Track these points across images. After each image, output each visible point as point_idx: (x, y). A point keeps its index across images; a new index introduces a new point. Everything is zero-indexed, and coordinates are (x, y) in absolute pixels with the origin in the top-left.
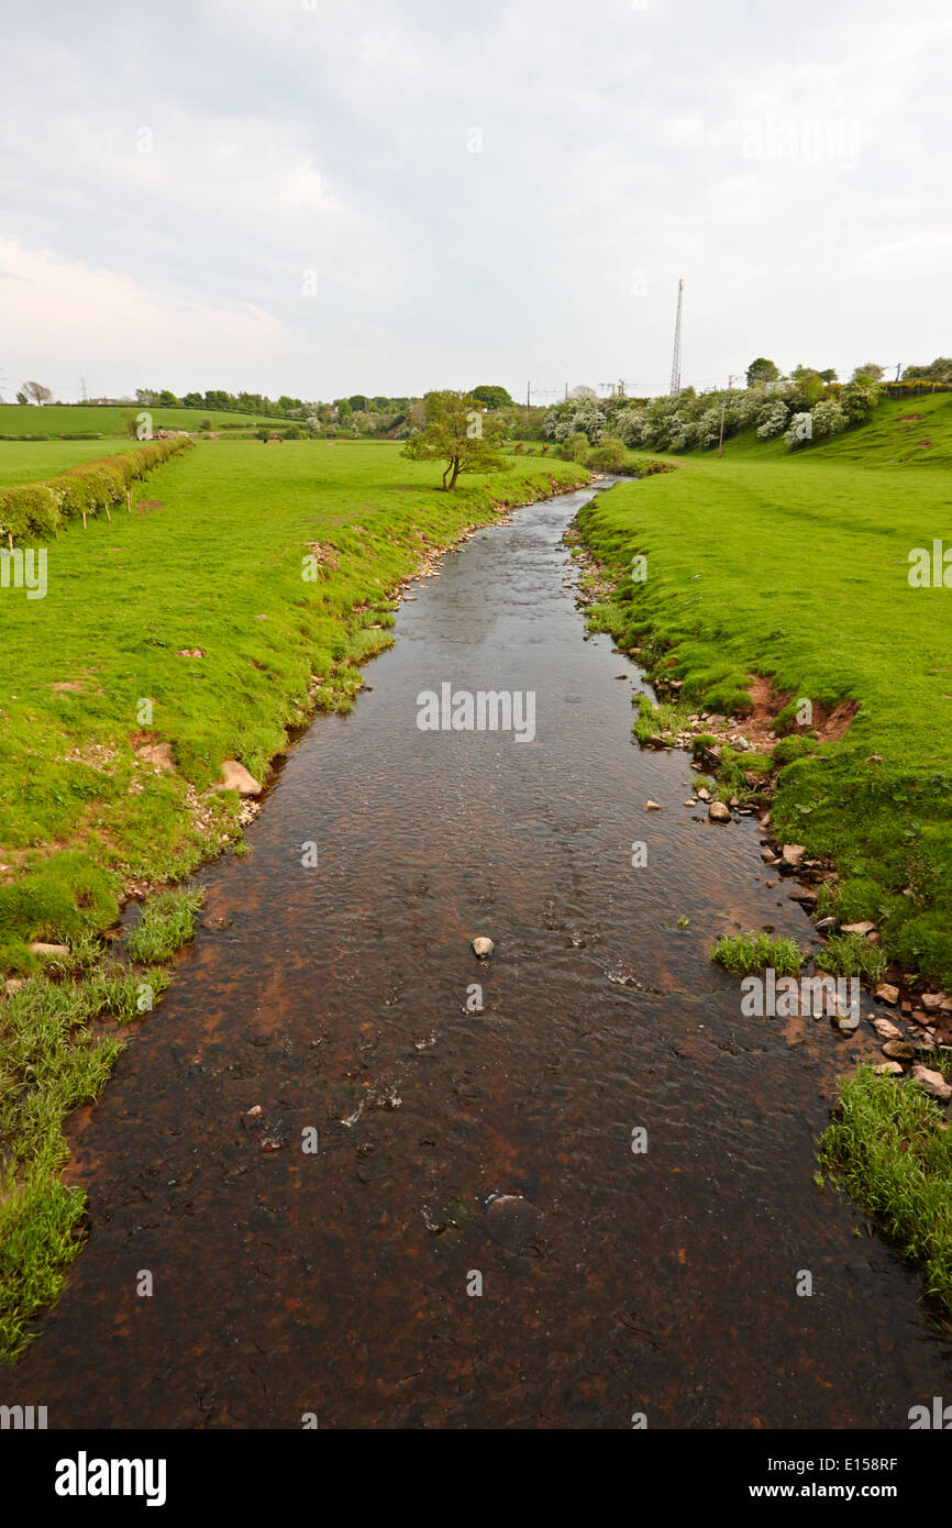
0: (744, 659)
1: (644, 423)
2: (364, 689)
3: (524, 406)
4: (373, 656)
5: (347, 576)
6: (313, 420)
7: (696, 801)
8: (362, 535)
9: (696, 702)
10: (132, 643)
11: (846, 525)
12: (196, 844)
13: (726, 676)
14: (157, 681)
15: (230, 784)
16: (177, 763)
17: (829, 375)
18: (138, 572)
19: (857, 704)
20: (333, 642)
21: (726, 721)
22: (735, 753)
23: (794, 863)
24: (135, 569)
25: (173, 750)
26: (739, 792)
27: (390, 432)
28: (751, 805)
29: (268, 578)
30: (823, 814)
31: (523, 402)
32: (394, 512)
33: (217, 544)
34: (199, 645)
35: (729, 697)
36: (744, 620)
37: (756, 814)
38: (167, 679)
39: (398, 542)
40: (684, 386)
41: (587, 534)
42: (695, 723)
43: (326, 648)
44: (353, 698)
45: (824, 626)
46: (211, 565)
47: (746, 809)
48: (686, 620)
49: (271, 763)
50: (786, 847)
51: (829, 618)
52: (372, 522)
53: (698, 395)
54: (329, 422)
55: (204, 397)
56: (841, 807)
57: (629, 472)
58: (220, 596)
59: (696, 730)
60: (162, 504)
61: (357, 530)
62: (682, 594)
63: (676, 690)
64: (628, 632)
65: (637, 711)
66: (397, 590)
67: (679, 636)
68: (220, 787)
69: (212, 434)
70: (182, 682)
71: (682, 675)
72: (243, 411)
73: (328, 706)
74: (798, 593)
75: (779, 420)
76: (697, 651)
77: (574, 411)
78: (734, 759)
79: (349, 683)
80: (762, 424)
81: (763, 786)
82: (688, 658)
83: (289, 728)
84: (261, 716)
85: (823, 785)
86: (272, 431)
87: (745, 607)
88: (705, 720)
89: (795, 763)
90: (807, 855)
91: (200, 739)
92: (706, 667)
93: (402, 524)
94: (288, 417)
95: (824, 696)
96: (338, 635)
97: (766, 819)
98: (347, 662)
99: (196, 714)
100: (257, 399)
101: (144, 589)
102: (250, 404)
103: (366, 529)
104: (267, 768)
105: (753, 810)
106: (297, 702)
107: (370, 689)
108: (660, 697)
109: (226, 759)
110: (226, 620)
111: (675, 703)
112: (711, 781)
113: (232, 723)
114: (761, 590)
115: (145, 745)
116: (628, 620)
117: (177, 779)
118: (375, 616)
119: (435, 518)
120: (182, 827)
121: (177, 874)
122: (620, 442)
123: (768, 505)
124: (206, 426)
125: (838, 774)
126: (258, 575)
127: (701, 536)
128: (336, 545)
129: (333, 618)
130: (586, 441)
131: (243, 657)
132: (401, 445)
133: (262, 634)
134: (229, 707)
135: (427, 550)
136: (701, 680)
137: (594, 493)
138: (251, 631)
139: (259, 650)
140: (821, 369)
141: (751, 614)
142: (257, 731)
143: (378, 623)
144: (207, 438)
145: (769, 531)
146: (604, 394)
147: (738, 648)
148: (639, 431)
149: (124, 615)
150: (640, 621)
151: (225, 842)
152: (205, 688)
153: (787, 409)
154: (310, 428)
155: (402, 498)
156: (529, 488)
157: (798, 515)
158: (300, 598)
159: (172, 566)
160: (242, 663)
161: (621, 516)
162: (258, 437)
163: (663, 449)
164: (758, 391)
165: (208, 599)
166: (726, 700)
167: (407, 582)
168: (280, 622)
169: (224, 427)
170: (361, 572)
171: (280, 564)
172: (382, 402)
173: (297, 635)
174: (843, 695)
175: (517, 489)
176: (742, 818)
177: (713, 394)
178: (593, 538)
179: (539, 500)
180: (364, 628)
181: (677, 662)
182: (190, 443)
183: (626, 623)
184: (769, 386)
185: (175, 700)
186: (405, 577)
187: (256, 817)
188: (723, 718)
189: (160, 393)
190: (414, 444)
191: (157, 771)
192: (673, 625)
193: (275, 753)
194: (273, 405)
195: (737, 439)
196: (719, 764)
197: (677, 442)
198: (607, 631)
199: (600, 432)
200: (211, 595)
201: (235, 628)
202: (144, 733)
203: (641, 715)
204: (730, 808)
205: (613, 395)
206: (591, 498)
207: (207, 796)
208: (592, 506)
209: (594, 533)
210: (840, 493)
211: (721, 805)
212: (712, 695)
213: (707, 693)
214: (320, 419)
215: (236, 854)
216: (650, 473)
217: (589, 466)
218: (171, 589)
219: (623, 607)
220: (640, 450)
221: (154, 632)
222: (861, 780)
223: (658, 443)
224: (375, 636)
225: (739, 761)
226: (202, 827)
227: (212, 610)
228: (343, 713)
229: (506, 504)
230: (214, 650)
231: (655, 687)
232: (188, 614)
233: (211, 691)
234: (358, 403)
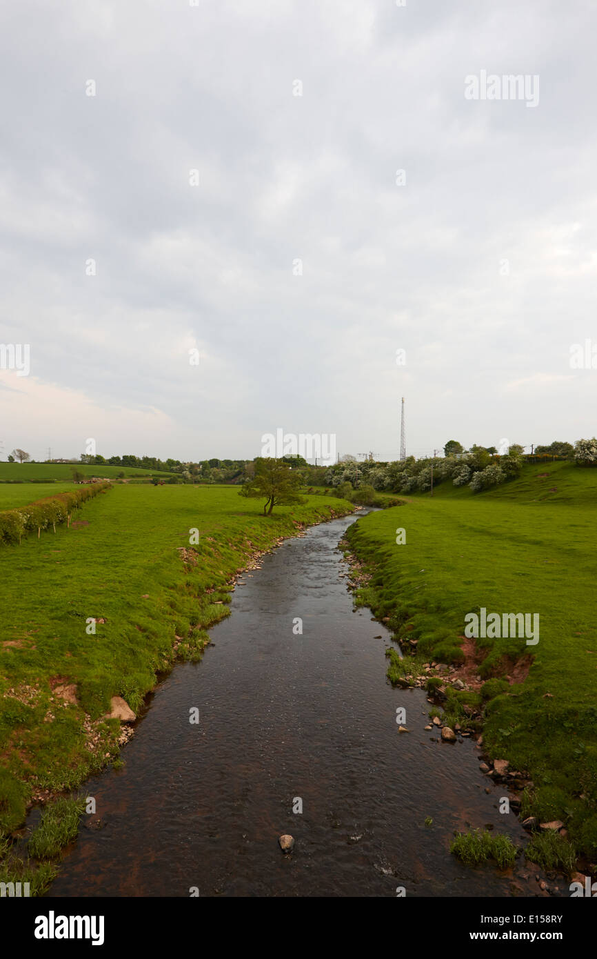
0: (455, 626)
1: (385, 476)
2: (211, 645)
3: (313, 466)
4: (216, 622)
5: (202, 569)
6: (187, 473)
7: (432, 726)
8: (213, 543)
9: (427, 655)
10: (60, 614)
11: (511, 539)
12: (87, 760)
13: (447, 637)
14: (73, 640)
15: (115, 715)
16: (80, 699)
17: (492, 450)
18: (70, 566)
19: (532, 657)
20: (191, 613)
21: (448, 668)
22: (455, 691)
23: (502, 774)
24: (67, 564)
25: (78, 689)
26: (460, 720)
27: (233, 480)
28: (469, 729)
29: (153, 570)
30: (519, 736)
31: (313, 463)
32: (233, 529)
33: (120, 549)
34: (103, 615)
35: (449, 651)
36: (454, 600)
37: (473, 736)
38: (80, 638)
39: (235, 548)
40: (408, 455)
41: (354, 543)
42: (428, 669)
43: (186, 617)
44: (202, 651)
45: (505, 604)
46: (116, 562)
47: (466, 732)
48: (417, 599)
49: (144, 699)
50: (496, 761)
51: (508, 598)
52: (219, 535)
53: (416, 460)
54: (196, 473)
55: (121, 459)
56: (530, 731)
57: (378, 505)
58: (120, 582)
59: (428, 674)
60: (89, 523)
61: (210, 540)
62: (414, 582)
63: (414, 646)
64: (381, 606)
65: (389, 661)
66: (233, 578)
67: (414, 610)
68: (108, 716)
69: (124, 481)
70: (90, 640)
71: (417, 636)
72: (144, 467)
73: (185, 657)
74: (487, 582)
75: (466, 475)
76: (426, 620)
77: (343, 469)
78: (456, 695)
79: (200, 641)
80: (455, 478)
81: (476, 715)
82: (420, 625)
83: (158, 673)
84: (138, 664)
85: (516, 715)
86: (161, 479)
87: (454, 590)
88: (434, 667)
89: (496, 699)
90: (510, 768)
91: (98, 681)
92: (433, 631)
93: (238, 537)
94: (172, 471)
95: (510, 651)
96: (194, 608)
97: (480, 740)
98: (200, 626)
99: (96, 663)
100: (153, 460)
101: (72, 577)
102: (150, 463)
103: (216, 539)
104: (141, 702)
105: (471, 733)
106: (164, 654)
107: (213, 645)
108: (404, 651)
109: (114, 696)
110: (122, 598)
111: (414, 655)
112: (441, 711)
113: (120, 670)
114: (464, 579)
115: (59, 685)
116: (380, 599)
117: (78, 710)
118: (219, 595)
119: (260, 533)
120: (78, 747)
121: (71, 784)
122: (372, 487)
123: (464, 526)
124: (121, 476)
125: (525, 706)
126: (145, 569)
127: (424, 545)
128: (196, 549)
129: (192, 597)
130: (351, 486)
131: (132, 623)
132: (239, 488)
133: (145, 608)
134: (119, 658)
135: (253, 552)
136: (430, 639)
137: (358, 518)
138: (138, 605)
139: (142, 618)
140: (487, 447)
141: (458, 595)
142: (137, 675)
143: (220, 600)
144: (121, 483)
145: (466, 542)
146: (361, 460)
147: (451, 618)
148: (383, 481)
149: (57, 594)
150: (388, 599)
151: (107, 758)
152: (104, 645)
153: (469, 469)
154: (185, 477)
155: (239, 520)
156: (317, 514)
157: (483, 532)
158: (172, 584)
159: (91, 562)
160: (130, 627)
161: (374, 533)
162: (152, 482)
163: (397, 492)
164: (451, 458)
165: (112, 584)
166: (447, 654)
167: (240, 573)
168: (157, 599)
169: (132, 476)
170: (211, 566)
171: (160, 562)
172: (228, 463)
173: (168, 608)
174: (522, 650)
175: (310, 515)
176: (464, 739)
177: (426, 460)
178: (357, 545)
179: (323, 522)
180: (211, 603)
181: (413, 627)
182: (110, 485)
183: (379, 601)
184: (458, 456)
185: (83, 653)
186: (239, 570)
187: (131, 739)
188: (446, 666)
189: (95, 456)
190: (247, 488)
191: (65, 704)
192: (410, 602)
193: (147, 691)
194: (163, 464)
195: (440, 487)
196: (446, 699)
197: (406, 487)
198: (367, 606)
199: (359, 481)
200: (114, 581)
201: (128, 603)
202: (60, 677)
203: (392, 664)
204: (455, 731)
205: (366, 460)
206: (355, 521)
207: (98, 723)
208: (355, 526)
209: (358, 542)
210: (506, 519)
211: (449, 729)
212: (437, 650)
213: (434, 648)
214: (191, 473)
215: (114, 768)
216: (390, 506)
217: (353, 501)
218: (89, 577)
219: (377, 590)
220: (384, 492)
221: (74, 606)
222: (540, 711)
223: (395, 488)
224: (218, 608)
225: (458, 696)
226: (92, 746)
227: (114, 592)
228: (195, 662)
229: (303, 524)
230: (113, 619)
231: (400, 644)
232: (98, 594)
233: (108, 647)
234: (214, 463)
